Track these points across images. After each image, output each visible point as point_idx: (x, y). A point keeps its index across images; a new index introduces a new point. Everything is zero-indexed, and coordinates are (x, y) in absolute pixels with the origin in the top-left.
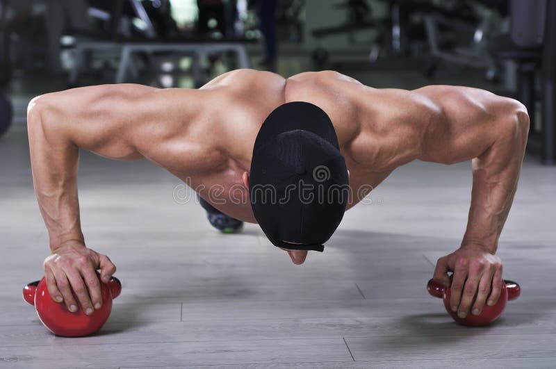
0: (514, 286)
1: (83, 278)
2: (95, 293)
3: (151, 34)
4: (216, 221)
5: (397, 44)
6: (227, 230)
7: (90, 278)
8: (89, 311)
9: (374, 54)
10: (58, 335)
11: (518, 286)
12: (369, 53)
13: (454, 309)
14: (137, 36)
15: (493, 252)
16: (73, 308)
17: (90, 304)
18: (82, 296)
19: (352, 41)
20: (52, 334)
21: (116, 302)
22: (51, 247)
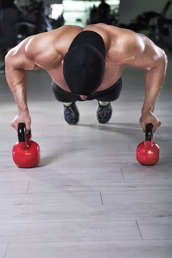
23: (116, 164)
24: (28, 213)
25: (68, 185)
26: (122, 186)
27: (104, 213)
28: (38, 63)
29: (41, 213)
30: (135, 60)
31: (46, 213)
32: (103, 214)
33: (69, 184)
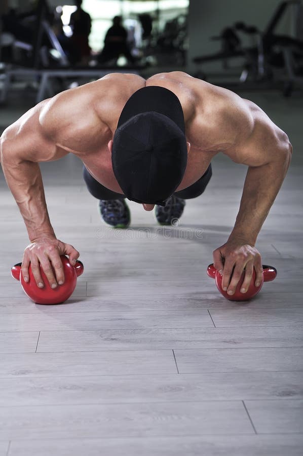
0: (272, 270)
1: (50, 261)
2: (59, 273)
3: (64, 62)
4: (110, 218)
5: (261, 70)
6: (119, 225)
7: (56, 262)
8: (54, 286)
9: (244, 76)
10: (36, 303)
11: (275, 271)
12: (240, 75)
13: (225, 289)
14: (54, 64)
15: (252, 246)
16: (40, 285)
17: (55, 281)
18: (49, 275)
19: (226, 66)
20: (33, 302)
21: (79, 279)
22: (30, 239)
23: (198, 302)
24: (42, 388)
25: (112, 339)
26: (212, 341)
27: (183, 388)
28: (64, 145)
29: (65, 388)
30: (235, 145)
31: (74, 387)
32: (181, 389)
33: (113, 337)
